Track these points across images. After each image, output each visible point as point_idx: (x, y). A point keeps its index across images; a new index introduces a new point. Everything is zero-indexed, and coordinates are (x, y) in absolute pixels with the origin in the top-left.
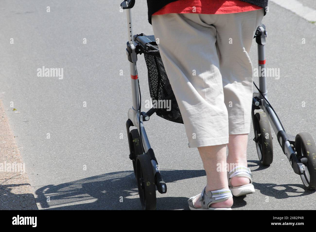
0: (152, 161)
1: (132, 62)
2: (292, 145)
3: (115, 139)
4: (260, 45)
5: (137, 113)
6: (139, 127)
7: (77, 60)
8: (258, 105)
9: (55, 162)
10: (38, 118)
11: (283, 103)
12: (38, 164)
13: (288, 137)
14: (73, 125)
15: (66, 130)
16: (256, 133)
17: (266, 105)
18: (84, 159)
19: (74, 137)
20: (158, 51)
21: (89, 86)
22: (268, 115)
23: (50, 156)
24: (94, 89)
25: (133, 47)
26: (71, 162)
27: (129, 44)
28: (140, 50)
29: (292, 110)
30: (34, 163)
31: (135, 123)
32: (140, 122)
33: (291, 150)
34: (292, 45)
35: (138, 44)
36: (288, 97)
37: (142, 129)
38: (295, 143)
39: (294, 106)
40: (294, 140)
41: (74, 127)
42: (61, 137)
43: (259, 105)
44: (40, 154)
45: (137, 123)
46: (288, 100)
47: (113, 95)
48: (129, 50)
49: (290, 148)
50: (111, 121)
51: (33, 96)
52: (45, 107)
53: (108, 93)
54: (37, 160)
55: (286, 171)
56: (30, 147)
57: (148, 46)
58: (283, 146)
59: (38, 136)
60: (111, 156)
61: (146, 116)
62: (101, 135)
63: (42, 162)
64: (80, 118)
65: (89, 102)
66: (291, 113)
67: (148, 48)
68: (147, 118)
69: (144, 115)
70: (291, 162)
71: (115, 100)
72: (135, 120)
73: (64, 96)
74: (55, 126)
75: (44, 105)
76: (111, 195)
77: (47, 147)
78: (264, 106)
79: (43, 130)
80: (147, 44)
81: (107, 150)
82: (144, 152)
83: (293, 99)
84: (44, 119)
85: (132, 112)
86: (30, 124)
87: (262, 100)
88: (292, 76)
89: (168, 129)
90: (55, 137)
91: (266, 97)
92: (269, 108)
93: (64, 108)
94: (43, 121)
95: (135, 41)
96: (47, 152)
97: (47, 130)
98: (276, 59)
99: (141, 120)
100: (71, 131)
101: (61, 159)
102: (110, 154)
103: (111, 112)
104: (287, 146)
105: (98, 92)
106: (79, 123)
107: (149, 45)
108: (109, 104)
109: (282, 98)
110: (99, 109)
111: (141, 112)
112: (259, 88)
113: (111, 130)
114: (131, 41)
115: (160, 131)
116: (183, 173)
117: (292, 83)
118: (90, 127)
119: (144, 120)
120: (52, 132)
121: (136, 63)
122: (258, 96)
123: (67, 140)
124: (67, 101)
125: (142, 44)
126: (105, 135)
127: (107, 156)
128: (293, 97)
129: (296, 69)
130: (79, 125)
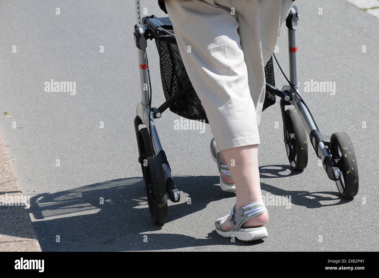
0: (164, 165)
1: (141, 49)
2: (327, 147)
3: (127, 149)
4: (290, 30)
5: (147, 109)
6: (149, 125)
7: (81, 54)
8: (288, 100)
9: (55, 176)
10: (35, 123)
11: (328, 106)
12: (34, 178)
13: (322, 138)
14: (76, 132)
15: (68, 138)
16: (288, 133)
17: (297, 100)
18: (90, 172)
19: (78, 147)
20: (171, 36)
21: (96, 86)
22: (300, 111)
23: (49, 169)
24: (102, 89)
25: (142, 31)
26: (74, 176)
27: (137, 27)
28: (150, 35)
29: (339, 115)
30: (30, 178)
31: (144, 121)
32: (150, 120)
33: (326, 152)
34: (339, 37)
35: (148, 27)
36: (335, 99)
37: (152, 128)
38: (330, 144)
39: (341, 110)
40: (329, 141)
41: (77, 135)
42: (62, 146)
43: (290, 100)
44: (37, 167)
45: (147, 120)
46: (334, 102)
47: (124, 97)
48: (137, 35)
49: (324, 149)
50: (123, 128)
51: (29, 97)
52: (43, 110)
53: (119, 93)
54: (34, 174)
55: (331, 187)
56: (25, 158)
57: (159, 30)
58: (317, 148)
59: (34, 146)
60: (122, 169)
61: (157, 113)
62: (111, 144)
63: (40, 177)
64: (85, 124)
65: (96, 105)
66: (338, 119)
67: (160, 32)
68: (158, 115)
69: (155, 111)
70: (325, 166)
71: (127, 103)
72: (144, 117)
73: (65, 97)
74: (56, 134)
75: (42, 108)
76: (123, 216)
77: (45, 159)
78: (296, 102)
79: (41, 138)
80: (158, 27)
81: (118, 162)
82: (155, 154)
83: (341, 101)
84: (41, 125)
85: (141, 107)
86: (24, 130)
87: (292, 94)
88: (340, 74)
89: (191, 137)
90: (55, 147)
91: (297, 91)
92: (300, 104)
93: (65, 112)
94: (41, 127)
95: (144, 24)
96: (46, 165)
97: (46, 138)
98: (321, 54)
99: (152, 117)
100: (74, 140)
101: (62, 173)
102: (121, 168)
103: (123, 117)
104: (320, 148)
105: (107, 92)
106: (84, 130)
107: (161, 29)
108: (120, 107)
109: (328, 100)
110: (108, 113)
111: (151, 107)
112: (289, 80)
113: (123, 139)
114: (140, 24)
115: (182, 139)
116: (209, 190)
117: (340, 83)
118: (97, 135)
119: (155, 117)
120: (51, 140)
121: (145, 50)
122: (288, 89)
123: (69, 150)
124: (69, 104)
125: (152, 28)
126: (115, 144)
127: (118, 170)
128: (340, 99)
129: (344, 65)
130: (83, 133)
